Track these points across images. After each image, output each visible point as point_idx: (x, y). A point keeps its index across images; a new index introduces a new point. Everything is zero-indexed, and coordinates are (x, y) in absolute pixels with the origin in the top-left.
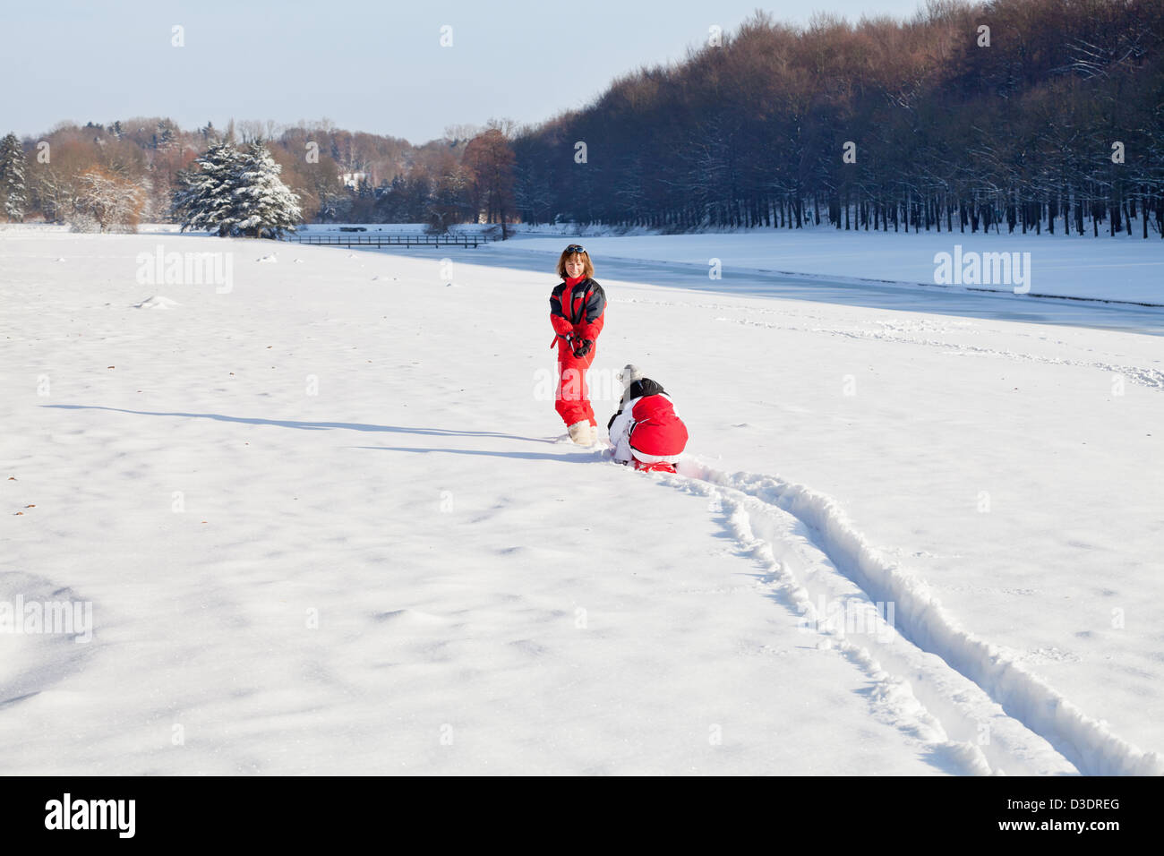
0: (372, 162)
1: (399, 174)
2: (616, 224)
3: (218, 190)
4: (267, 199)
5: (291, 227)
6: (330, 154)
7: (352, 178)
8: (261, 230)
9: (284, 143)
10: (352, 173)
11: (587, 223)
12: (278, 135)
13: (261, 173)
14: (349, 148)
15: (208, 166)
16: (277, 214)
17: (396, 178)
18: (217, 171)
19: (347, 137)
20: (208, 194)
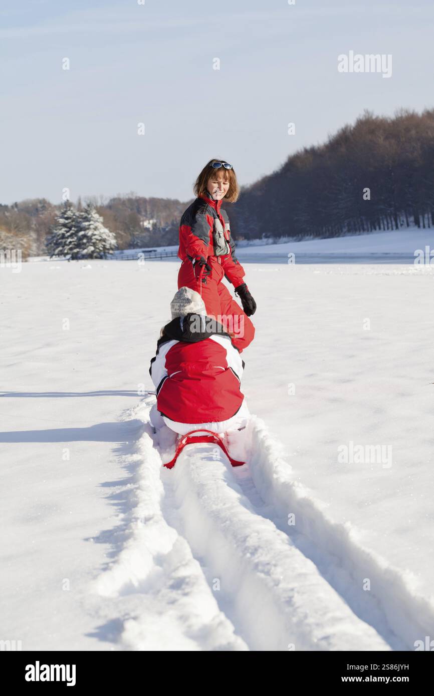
0: (160, 214)
1: (174, 219)
2: (295, 236)
3: (69, 234)
4: (96, 237)
5: (111, 252)
6: (136, 210)
7: (149, 223)
8: (95, 254)
9: (110, 207)
10: (149, 220)
11: (280, 237)
12: (106, 202)
13: (92, 222)
14: (146, 206)
15: (62, 221)
16: (103, 245)
17: (173, 221)
18: (68, 223)
19: (144, 201)
20: (63, 236)
